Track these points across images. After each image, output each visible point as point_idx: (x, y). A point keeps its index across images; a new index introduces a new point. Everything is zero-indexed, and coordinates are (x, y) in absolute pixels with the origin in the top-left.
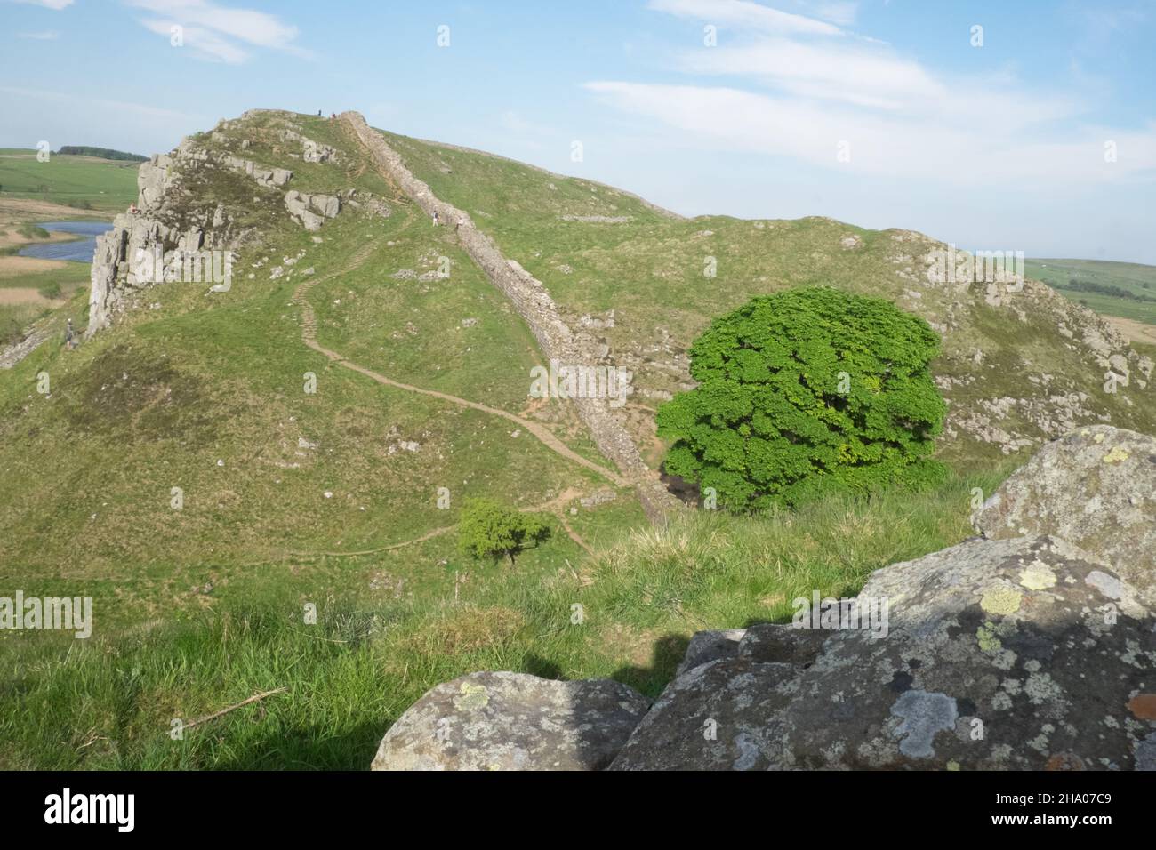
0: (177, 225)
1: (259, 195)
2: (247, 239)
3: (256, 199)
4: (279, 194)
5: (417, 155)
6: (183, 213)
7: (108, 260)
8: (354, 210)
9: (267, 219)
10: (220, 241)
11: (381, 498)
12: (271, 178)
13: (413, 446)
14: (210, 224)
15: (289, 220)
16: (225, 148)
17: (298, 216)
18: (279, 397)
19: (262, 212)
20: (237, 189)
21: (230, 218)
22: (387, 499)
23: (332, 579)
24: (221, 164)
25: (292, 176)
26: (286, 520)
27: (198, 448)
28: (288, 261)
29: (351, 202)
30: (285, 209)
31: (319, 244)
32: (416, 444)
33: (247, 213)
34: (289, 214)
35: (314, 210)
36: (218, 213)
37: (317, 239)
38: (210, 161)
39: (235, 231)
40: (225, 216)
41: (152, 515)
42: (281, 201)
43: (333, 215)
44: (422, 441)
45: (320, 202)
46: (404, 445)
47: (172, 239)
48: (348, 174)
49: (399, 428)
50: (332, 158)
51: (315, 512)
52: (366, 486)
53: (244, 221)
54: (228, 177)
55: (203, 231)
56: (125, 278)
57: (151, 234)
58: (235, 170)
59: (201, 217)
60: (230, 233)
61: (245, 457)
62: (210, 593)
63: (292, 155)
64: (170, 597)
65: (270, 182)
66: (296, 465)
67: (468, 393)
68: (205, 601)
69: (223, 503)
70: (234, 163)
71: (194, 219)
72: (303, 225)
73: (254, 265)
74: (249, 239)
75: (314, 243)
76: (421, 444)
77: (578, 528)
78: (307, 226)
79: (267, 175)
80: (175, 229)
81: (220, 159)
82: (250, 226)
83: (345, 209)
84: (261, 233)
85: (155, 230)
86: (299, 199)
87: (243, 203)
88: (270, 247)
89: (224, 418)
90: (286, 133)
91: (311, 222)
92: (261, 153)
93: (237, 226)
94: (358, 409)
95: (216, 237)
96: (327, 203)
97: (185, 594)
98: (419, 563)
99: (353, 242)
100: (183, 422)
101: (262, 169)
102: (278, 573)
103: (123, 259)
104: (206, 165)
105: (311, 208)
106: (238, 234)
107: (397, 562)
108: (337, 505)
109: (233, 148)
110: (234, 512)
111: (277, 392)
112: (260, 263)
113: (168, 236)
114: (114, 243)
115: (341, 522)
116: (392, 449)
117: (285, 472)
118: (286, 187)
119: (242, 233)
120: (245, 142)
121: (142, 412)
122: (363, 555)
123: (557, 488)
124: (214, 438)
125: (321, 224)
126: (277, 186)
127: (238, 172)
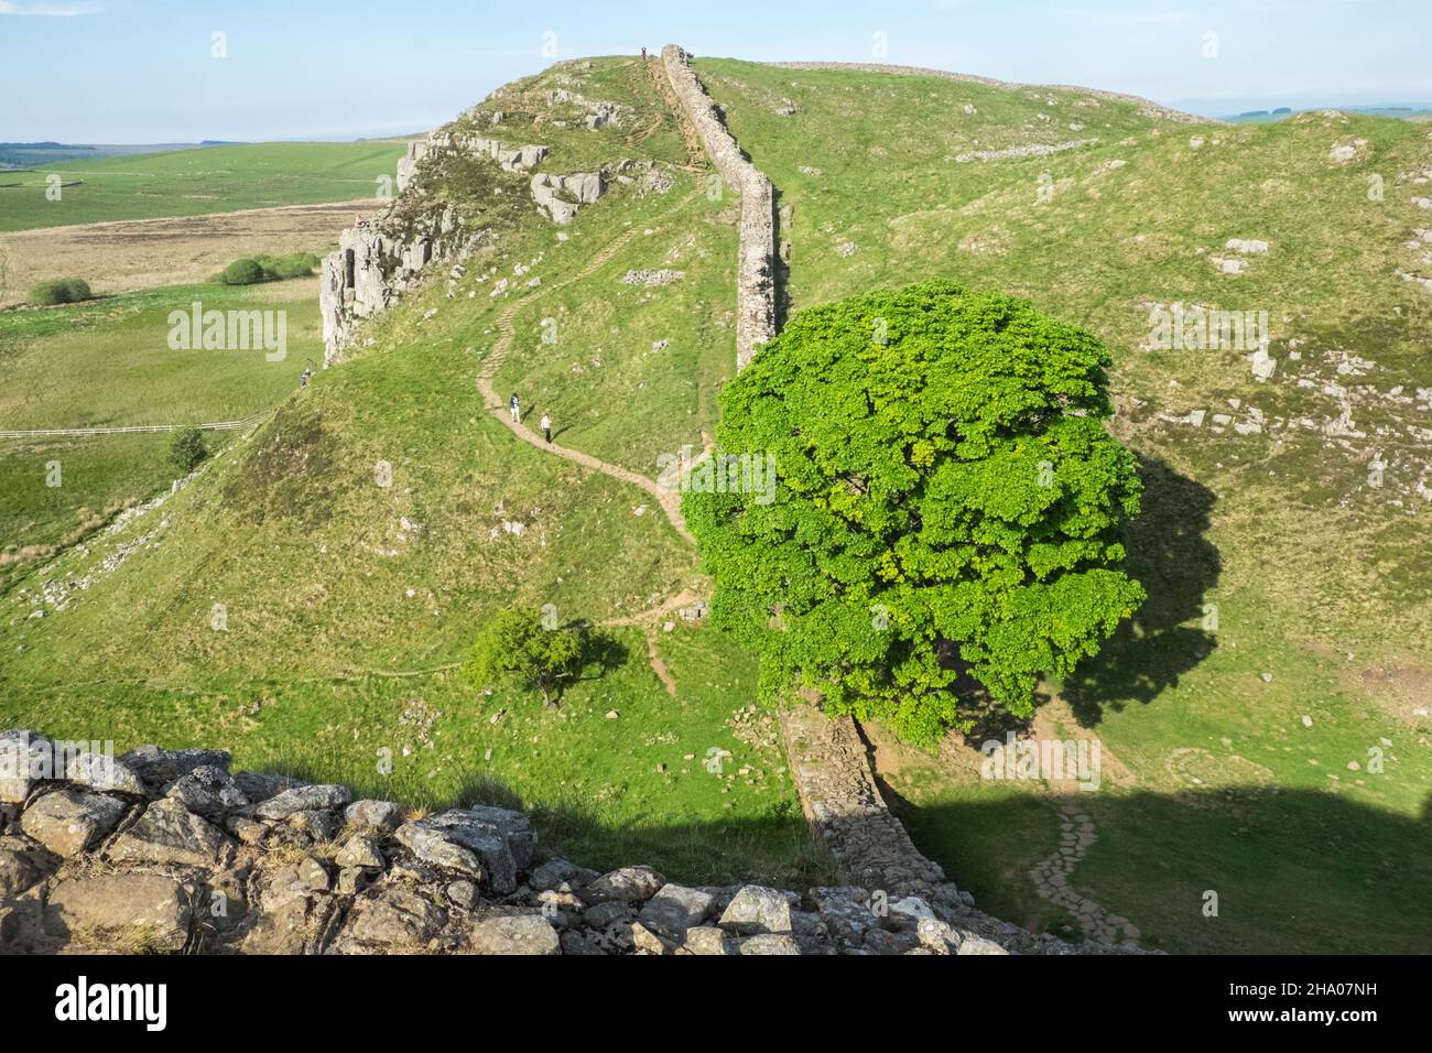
0: (403, 236)
1: (501, 184)
2: (478, 245)
3: (498, 191)
4: (525, 179)
5: (745, 95)
6: (411, 220)
7: (334, 288)
8: (623, 187)
9: (505, 215)
10: (448, 251)
11: (463, 598)
12: (518, 159)
13: (517, 528)
14: (438, 229)
15: (536, 214)
16: (473, 127)
17: (546, 207)
18: (408, 461)
19: (503, 207)
20: (475, 178)
21: (461, 220)
22: (468, 601)
23: (367, 706)
24: (465, 149)
25: (545, 153)
26: (359, 625)
27: (311, 530)
28: (518, 270)
29: (620, 178)
30: (530, 199)
31: (564, 242)
32: (521, 525)
33: (482, 211)
34: (536, 205)
35: (565, 196)
36: (447, 215)
37: (562, 236)
38: (453, 147)
39: (465, 236)
40: (454, 219)
41: (244, 612)
42: (527, 189)
43: (593, 200)
44: (529, 521)
45: (574, 184)
46: (507, 526)
47: (396, 255)
48: (630, 138)
49: (507, 503)
50: (613, 118)
51: (391, 615)
52: (453, 582)
53: (477, 222)
54: (469, 165)
55: (429, 241)
56: (352, 308)
57: (373, 251)
58: (478, 155)
59: (428, 223)
60: (460, 239)
61: (348, 541)
62: (255, 716)
63: (557, 123)
64: (218, 716)
65: (518, 165)
66: (394, 552)
67: (608, 452)
68: (247, 724)
69: (310, 600)
70: (480, 146)
71: (420, 227)
72: (551, 219)
73: (479, 280)
74: (481, 246)
75: (558, 242)
76: (528, 525)
77: (666, 651)
78: (556, 219)
79: (513, 155)
80: (400, 241)
81: (463, 142)
82: (484, 228)
83: (612, 188)
84: (495, 236)
85: (377, 245)
86: (547, 184)
87: (480, 198)
88: (502, 253)
89: (345, 490)
90: (555, 94)
91: (561, 213)
92: (516, 126)
93: (468, 229)
94: (477, 476)
95: (443, 246)
96: (584, 184)
97: (231, 714)
98: (462, 692)
99: (605, 235)
100: (307, 496)
101: (509, 149)
102: (322, 694)
103: (351, 284)
104: (449, 153)
105: (562, 193)
106: (468, 239)
107: (438, 690)
108: (416, 606)
109: (483, 125)
110: (317, 612)
111: (407, 454)
112: (485, 277)
113: (392, 252)
114: (340, 265)
115: (410, 630)
116: (495, 533)
117: (381, 562)
118: (533, 171)
119: (472, 239)
120: (497, 115)
121: (280, 483)
122: (408, 678)
123: (665, 590)
124: (329, 516)
125: (574, 213)
126: (525, 169)
127: (482, 157)
